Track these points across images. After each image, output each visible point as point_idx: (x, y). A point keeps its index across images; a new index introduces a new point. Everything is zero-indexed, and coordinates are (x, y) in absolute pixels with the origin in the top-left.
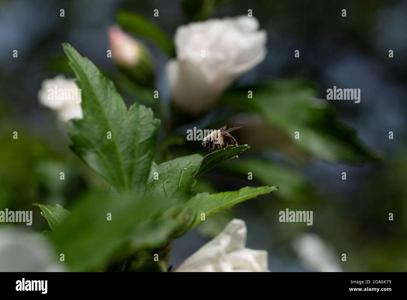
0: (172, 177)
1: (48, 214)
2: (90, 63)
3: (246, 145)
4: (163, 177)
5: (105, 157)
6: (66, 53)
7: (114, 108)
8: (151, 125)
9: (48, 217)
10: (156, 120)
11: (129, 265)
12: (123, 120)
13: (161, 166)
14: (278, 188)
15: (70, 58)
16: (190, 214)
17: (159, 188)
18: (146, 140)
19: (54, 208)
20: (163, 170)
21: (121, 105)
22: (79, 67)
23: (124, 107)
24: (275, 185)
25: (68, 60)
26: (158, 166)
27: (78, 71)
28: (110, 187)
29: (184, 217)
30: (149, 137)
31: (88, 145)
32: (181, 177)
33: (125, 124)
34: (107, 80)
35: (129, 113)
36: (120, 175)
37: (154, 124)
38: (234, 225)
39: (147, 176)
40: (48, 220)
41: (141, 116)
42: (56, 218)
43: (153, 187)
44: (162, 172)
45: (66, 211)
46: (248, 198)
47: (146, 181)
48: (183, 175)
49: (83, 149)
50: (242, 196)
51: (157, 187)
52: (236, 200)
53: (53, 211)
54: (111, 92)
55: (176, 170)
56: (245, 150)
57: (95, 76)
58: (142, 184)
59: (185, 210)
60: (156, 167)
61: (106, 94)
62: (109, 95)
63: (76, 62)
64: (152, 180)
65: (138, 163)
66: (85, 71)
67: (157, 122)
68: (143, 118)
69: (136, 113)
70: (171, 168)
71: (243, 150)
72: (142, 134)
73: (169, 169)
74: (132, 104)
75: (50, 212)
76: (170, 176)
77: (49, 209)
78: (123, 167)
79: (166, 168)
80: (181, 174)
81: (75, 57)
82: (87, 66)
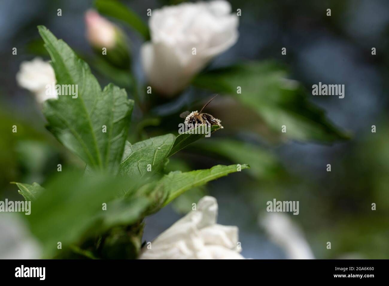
0: (146, 156)
1: (25, 192)
2: (65, 45)
4: (137, 156)
5: (80, 137)
6: (42, 35)
7: (89, 89)
8: (125, 106)
9: (25, 194)
10: (130, 100)
11: (103, 241)
12: (97, 101)
13: (136, 145)
14: (248, 166)
15: (45, 40)
16: (163, 192)
17: (134, 167)
18: (120, 120)
19: (31, 186)
20: (138, 150)
21: (96, 86)
22: (55, 49)
23: (98, 88)
24: (246, 164)
25: (43, 42)
26: (133, 145)
27: (53, 53)
28: (86, 166)
29: (157, 195)
30: (123, 117)
31: (63, 125)
32: (155, 156)
33: (99, 105)
34: (81, 61)
35: (103, 94)
36: (94, 153)
37: (128, 105)
38: (206, 202)
39: (121, 155)
40: (25, 198)
41: (115, 97)
42: (33, 196)
43: (127, 166)
44: (137, 151)
45: (43, 188)
46: (219, 176)
47: (120, 160)
48: (157, 154)
49: (58, 129)
50: (214, 174)
51: (132, 166)
52: (208, 177)
53: (30, 189)
54: (86, 73)
55: (150, 150)
56: (217, 130)
57: (70, 58)
58: (116, 163)
59: (158, 188)
60: (130, 146)
61: (81, 76)
62: (84, 76)
63: (51, 44)
64: (127, 159)
65: (112, 143)
66: (60, 53)
67: (131, 103)
68: (117, 99)
69: (110, 93)
70: (145, 148)
72: (116, 114)
73: (144, 148)
74: (107, 85)
75: (28, 190)
76: (144, 155)
77: (27, 187)
78: (98, 147)
79: (140, 147)
80: (155, 153)
81: (50, 39)
82: (62, 49)
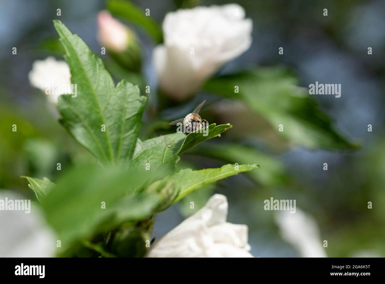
0: (156, 153)
1: (36, 186)
2: (80, 40)
3: (229, 124)
4: (147, 153)
5: (92, 131)
6: (57, 29)
7: (102, 84)
8: (138, 102)
9: (35, 189)
10: (143, 97)
11: (113, 236)
12: (111, 96)
13: (146, 142)
14: (258, 166)
15: (60, 34)
16: (174, 189)
17: (144, 164)
18: (132, 117)
19: (41, 181)
20: (148, 147)
21: (109, 82)
22: (69, 43)
23: (112, 83)
24: (256, 164)
25: (59, 37)
26: (143, 143)
27: (68, 47)
28: (96, 162)
29: (167, 192)
30: (135, 113)
31: (76, 119)
32: (165, 154)
33: (112, 101)
34: (96, 57)
35: (116, 90)
36: (106, 148)
37: (141, 102)
38: (216, 200)
39: (133, 151)
40: (35, 192)
41: (128, 93)
42: (43, 191)
43: (137, 163)
44: (147, 148)
45: (52, 184)
46: (229, 175)
47: (131, 156)
48: (167, 152)
49: (71, 123)
50: (224, 173)
51: (142, 163)
52: (218, 176)
53: (40, 184)
54: (99, 69)
55: (160, 148)
56: (227, 129)
57: (85, 53)
58: (128, 158)
59: (168, 186)
60: (140, 143)
61: (95, 71)
62: (98, 71)
63: (66, 39)
64: (137, 156)
65: (124, 139)
66: (74, 48)
67: (144, 100)
68: (130, 95)
69: (123, 89)
70: (155, 145)
71: (226, 129)
72: (129, 110)
73: (154, 146)
74: (120, 81)
75: (38, 185)
76: (155, 153)
77: (37, 182)
78: (110, 142)
79: (150, 145)
80: (165, 151)
81: (65, 33)
82: (77, 43)
